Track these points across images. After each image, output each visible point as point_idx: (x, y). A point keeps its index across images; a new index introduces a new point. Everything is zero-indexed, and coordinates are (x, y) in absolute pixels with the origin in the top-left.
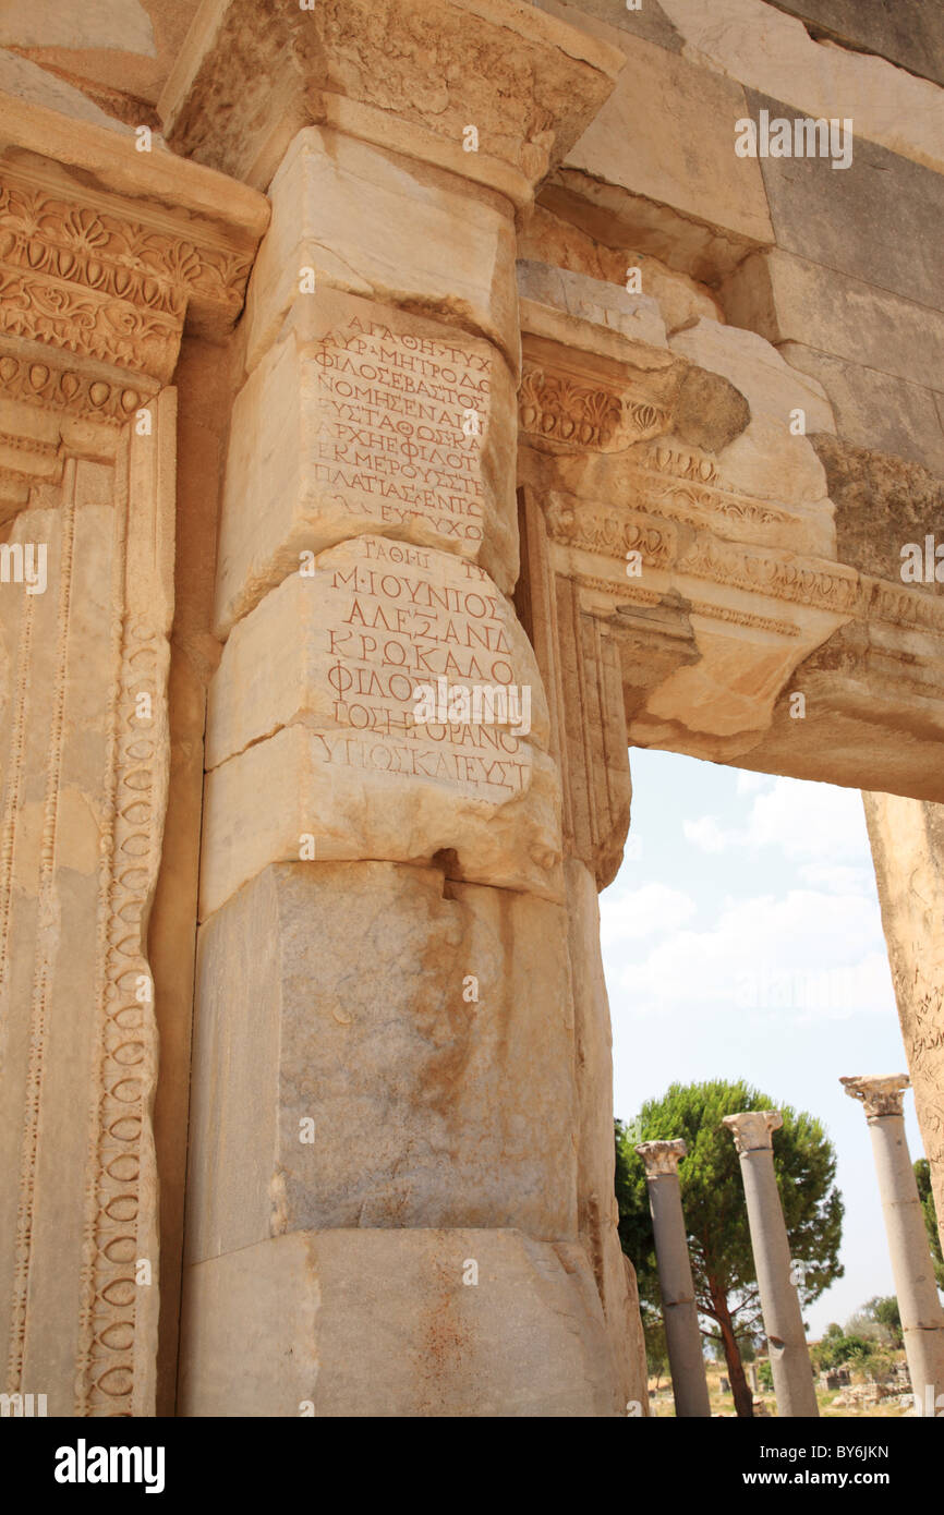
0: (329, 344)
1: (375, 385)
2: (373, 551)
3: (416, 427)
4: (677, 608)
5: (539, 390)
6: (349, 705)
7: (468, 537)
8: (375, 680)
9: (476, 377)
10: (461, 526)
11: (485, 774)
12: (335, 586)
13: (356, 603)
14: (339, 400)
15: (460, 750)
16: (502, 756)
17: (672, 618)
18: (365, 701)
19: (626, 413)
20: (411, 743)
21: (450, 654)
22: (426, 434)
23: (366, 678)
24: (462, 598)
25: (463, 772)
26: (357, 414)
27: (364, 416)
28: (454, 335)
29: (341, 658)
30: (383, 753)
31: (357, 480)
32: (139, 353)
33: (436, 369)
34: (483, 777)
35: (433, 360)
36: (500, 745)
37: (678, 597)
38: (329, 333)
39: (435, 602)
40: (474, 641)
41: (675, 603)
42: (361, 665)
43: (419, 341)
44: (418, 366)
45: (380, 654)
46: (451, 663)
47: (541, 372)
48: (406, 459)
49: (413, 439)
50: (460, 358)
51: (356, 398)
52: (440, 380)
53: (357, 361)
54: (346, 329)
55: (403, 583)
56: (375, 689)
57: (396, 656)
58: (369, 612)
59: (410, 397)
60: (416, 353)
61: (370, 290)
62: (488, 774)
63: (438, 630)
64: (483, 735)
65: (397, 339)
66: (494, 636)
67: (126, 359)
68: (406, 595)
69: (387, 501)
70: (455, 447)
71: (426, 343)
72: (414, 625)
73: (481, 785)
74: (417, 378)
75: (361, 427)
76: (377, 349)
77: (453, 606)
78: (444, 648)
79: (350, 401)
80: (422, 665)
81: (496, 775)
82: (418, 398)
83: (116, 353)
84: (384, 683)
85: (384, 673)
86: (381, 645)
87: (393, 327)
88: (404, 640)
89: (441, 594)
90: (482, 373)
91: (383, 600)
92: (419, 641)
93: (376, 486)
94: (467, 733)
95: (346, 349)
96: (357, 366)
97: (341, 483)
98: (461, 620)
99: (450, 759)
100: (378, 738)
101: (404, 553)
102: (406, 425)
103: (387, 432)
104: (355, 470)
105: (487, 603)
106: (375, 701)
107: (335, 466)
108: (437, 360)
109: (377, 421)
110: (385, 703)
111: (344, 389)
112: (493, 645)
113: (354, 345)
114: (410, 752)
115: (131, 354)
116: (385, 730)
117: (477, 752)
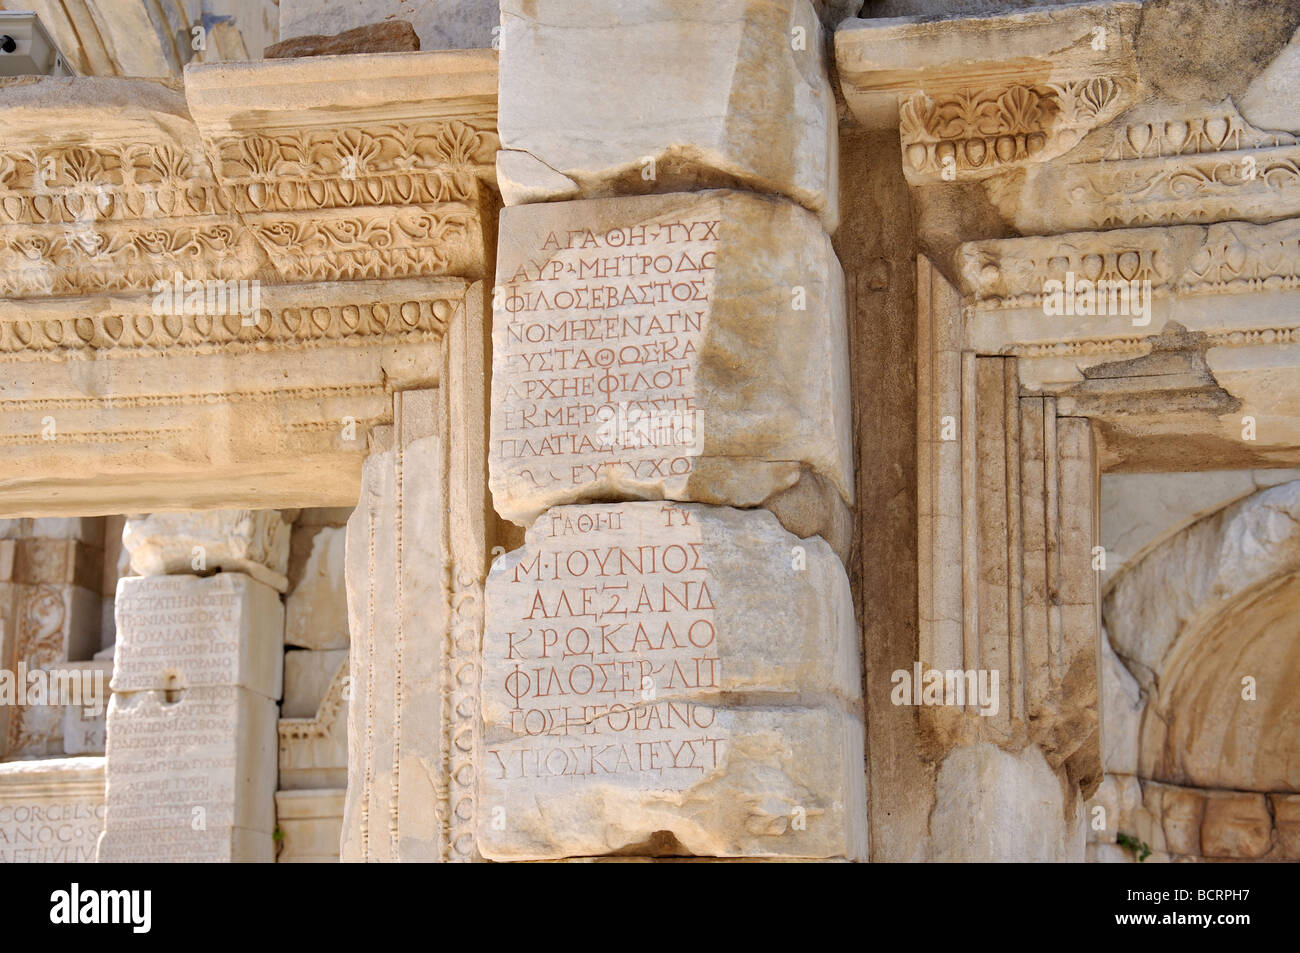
0: (520, 281)
1: (574, 314)
2: (559, 526)
3: (617, 352)
4: (1183, 349)
5: (928, 114)
6: (525, 712)
7: (673, 473)
8: (554, 678)
9: (696, 251)
10: (665, 462)
11: (671, 759)
12: (516, 580)
13: (538, 594)
14: (528, 349)
15: (645, 737)
16: (693, 733)
17: (1177, 364)
18: (542, 704)
19: (1065, 99)
20: (590, 740)
21: (640, 626)
22: (629, 355)
23: (545, 676)
24: (659, 554)
25: (646, 759)
26: (550, 360)
27: (554, 360)
28: (673, 204)
29: (518, 661)
30: (559, 757)
31: (546, 445)
32: (441, 252)
33: (646, 261)
34: (669, 761)
35: (644, 251)
36: (691, 721)
37: (1183, 334)
38: (521, 266)
39: (627, 568)
40: (671, 604)
41: (1178, 343)
42: (539, 664)
43: (627, 232)
44: (624, 268)
45: (561, 646)
46: (641, 637)
47: (922, 93)
48: (603, 397)
49: (614, 371)
50: (679, 233)
51: (549, 340)
52: (653, 275)
53: (549, 289)
54: (539, 252)
55: (591, 556)
56: (554, 687)
57: (577, 644)
58: (551, 599)
59: (611, 313)
60: (624, 250)
61: (569, 187)
62: (675, 757)
63: (629, 602)
64: (672, 713)
65: (600, 241)
66: (695, 590)
67: (430, 265)
68: (594, 568)
69: (579, 460)
70: (665, 360)
71: (637, 231)
72: (601, 603)
73: (666, 771)
74: (620, 284)
75: (553, 375)
76: (576, 266)
77: (647, 566)
78: (633, 621)
79: (543, 347)
80: (608, 647)
81: (685, 758)
82: (622, 312)
83: (420, 262)
84: (563, 678)
85: (564, 667)
86: (562, 635)
87: (594, 226)
88: (588, 623)
89: (634, 556)
90: (707, 242)
91: (568, 582)
92: (606, 620)
93: (567, 446)
94: (654, 714)
95: (540, 279)
96: (550, 298)
97: (528, 454)
98: (654, 583)
99: (632, 750)
100: (554, 742)
101: (594, 519)
102: (604, 353)
103: (583, 370)
104: (544, 433)
105: (690, 553)
106: (555, 701)
107: (520, 436)
108: (651, 249)
109: (571, 360)
110: (564, 701)
111: (535, 334)
112: (692, 603)
113: (549, 271)
114: (588, 750)
115: (434, 258)
116: (562, 731)
117: (666, 734)
